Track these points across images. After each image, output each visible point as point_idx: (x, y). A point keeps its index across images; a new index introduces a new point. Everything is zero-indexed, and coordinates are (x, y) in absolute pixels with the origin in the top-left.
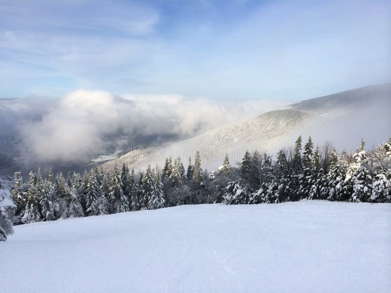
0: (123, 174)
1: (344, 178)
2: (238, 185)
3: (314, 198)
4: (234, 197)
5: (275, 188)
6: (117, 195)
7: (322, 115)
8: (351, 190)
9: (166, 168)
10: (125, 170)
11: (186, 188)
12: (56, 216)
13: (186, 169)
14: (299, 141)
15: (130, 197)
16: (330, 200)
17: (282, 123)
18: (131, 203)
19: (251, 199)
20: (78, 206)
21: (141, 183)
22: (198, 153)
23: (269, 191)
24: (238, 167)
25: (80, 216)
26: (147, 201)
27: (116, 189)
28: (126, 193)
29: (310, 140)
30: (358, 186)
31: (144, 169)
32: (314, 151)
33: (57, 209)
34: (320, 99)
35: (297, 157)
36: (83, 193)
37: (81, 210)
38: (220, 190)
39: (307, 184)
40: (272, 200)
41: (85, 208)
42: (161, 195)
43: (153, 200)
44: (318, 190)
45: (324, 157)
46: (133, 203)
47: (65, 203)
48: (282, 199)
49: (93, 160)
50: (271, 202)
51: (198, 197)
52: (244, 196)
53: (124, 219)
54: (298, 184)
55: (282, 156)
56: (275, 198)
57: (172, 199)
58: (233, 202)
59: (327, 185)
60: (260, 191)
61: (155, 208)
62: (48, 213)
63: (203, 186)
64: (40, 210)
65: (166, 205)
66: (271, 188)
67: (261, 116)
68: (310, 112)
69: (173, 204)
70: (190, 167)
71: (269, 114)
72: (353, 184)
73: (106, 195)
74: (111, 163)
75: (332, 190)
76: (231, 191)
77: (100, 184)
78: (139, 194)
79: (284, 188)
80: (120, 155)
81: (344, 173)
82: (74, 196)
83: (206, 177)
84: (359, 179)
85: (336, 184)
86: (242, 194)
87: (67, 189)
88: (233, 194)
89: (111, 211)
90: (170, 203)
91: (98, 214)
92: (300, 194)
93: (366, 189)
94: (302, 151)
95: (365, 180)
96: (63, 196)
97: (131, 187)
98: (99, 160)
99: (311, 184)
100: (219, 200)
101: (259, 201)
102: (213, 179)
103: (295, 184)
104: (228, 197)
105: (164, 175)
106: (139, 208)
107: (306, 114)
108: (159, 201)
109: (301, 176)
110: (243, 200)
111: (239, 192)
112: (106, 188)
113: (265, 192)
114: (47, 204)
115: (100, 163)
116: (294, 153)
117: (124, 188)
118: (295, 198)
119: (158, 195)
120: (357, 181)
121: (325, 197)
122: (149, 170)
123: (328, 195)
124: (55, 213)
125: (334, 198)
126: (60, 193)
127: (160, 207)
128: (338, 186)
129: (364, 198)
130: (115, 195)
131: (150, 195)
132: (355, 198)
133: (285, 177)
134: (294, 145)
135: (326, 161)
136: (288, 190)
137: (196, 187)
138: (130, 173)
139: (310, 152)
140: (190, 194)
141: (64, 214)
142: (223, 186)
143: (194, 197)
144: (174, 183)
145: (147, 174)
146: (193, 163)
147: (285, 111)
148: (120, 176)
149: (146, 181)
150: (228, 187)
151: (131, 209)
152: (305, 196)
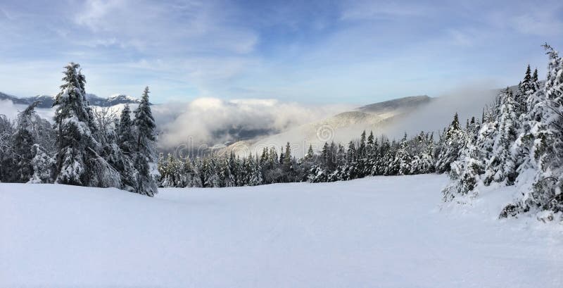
0: (231, 159)
1: (394, 159)
2: (319, 168)
3: (375, 175)
4: (316, 177)
5: (347, 169)
6: (226, 174)
7: (380, 116)
8: (398, 167)
9: (264, 155)
10: (233, 156)
11: (279, 170)
12: (184, 185)
13: (279, 156)
14: (364, 134)
15: (236, 176)
16: (385, 175)
17: (352, 121)
18: (236, 180)
19: (329, 178)
20: (199, 179)
21: (244, 166)
22: (288, 144)
23: (343, 172)
24: (319, 154)
25: (200, 187)
26: (249, 179)
27: (225, 169)
28: (233, 173)
29: (372, 134)
30: (402, 165)
31: (247, 156)
32: (374, 141)
33: (185, 180)
34: (379, 104)
35: (363, 146)
36: (203, 170)
37: (200, 182)
38: (305, 172)
39: (370, 165)
40: (345, 178)
41: (203, 182)
42: (260, 175)
43: (253, 179)
44: (377, 169)
45: (380, 145)
46: (238, 181)
47: (190, 177)
48: (352, 177)
49: (210, 148)
50: (345, 180)
51: (289, 177)
52: (324, 176)
53: (231, 192)
54: (363, 166)
55: (352, 146)
56: (347, 177)
57: (268, 179)
58: (315, 181)
59: (383, 165)
60: (336, 172)
61: (255, 185)
62: (179, 182)
63: (292, 169)
64: (174, 180)
65: (263, 183)
66: (344, 169)
67: (336, 116)
68: (372, 113)
69: (269, 183)
70: (282, 155)
71: (342, 115)
72: (399, 163)
73: (219, 174)
74: (222, 150)
75: (387, 168)
76: (314, 172)
77: (215, 165)
78: (243, 174)
79: (354, 169)
80: (228, 145)
81: (394, 156)
82: (197, 173)
83: (294, 162)
84: (403, 159)
85: (389, 163)
86: (322, 174)
87: (192, 167)
88: (316, 175)
89: (222, 185)
90: (266, 182)
91: (212, 187)
92: (365, 173)
93: (408, 166)
94: (366, 141)
95: (407, 160)
96: (189, 172)
97: (236, 169)
98: (213, 148)
99: (373, 165)
100: (305, 179)
101: (335, 179)
102: (300, 164)
103: (361, 166)
104: (311, 177)
105: (262, 160)
106: (242, 185)
107: (369, 115)
108: (258, 180)
109: (365, 160)
110: (323, 179)
111: (320, 173)
112: (218, 168)
113: (339, 173)
114: (178, 175)
115: (214, 150)
116: (360, 143)
117: (231, 169)
118: (362, 176)
119: (257, 175)
120: (402, 161)
121: (381, 174)
122: (250, 156)
123: (384, 172)
124: (183, 183)
125: (388, 174)
126: (187, 170)
127: (258, 184)
128: (390, 165)
129: (407, 172)
130: (225, 173)
131: (251, 175)
132: (401, 172)
133: (355, 161)
134: (360, 138)
135: (382, 148)
136: (357, 170)
137: (287, 169)
138: (236, 157)
139: (371, 142)
140: (282, 175)
141: (189, 184)
142: (307, 169)
143: (285, 177)
144: (270, 166)
145: (249, 160)
146: (285, 151)
147: (354, 112)
148: (229, 160)
149: (248, 165)
150: (311, 170)
151: (236, 185)
152: (368, 173)
